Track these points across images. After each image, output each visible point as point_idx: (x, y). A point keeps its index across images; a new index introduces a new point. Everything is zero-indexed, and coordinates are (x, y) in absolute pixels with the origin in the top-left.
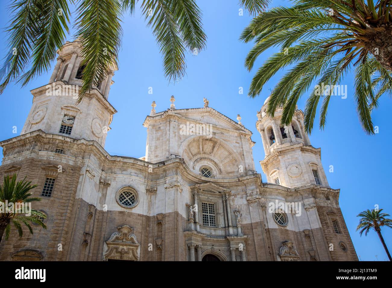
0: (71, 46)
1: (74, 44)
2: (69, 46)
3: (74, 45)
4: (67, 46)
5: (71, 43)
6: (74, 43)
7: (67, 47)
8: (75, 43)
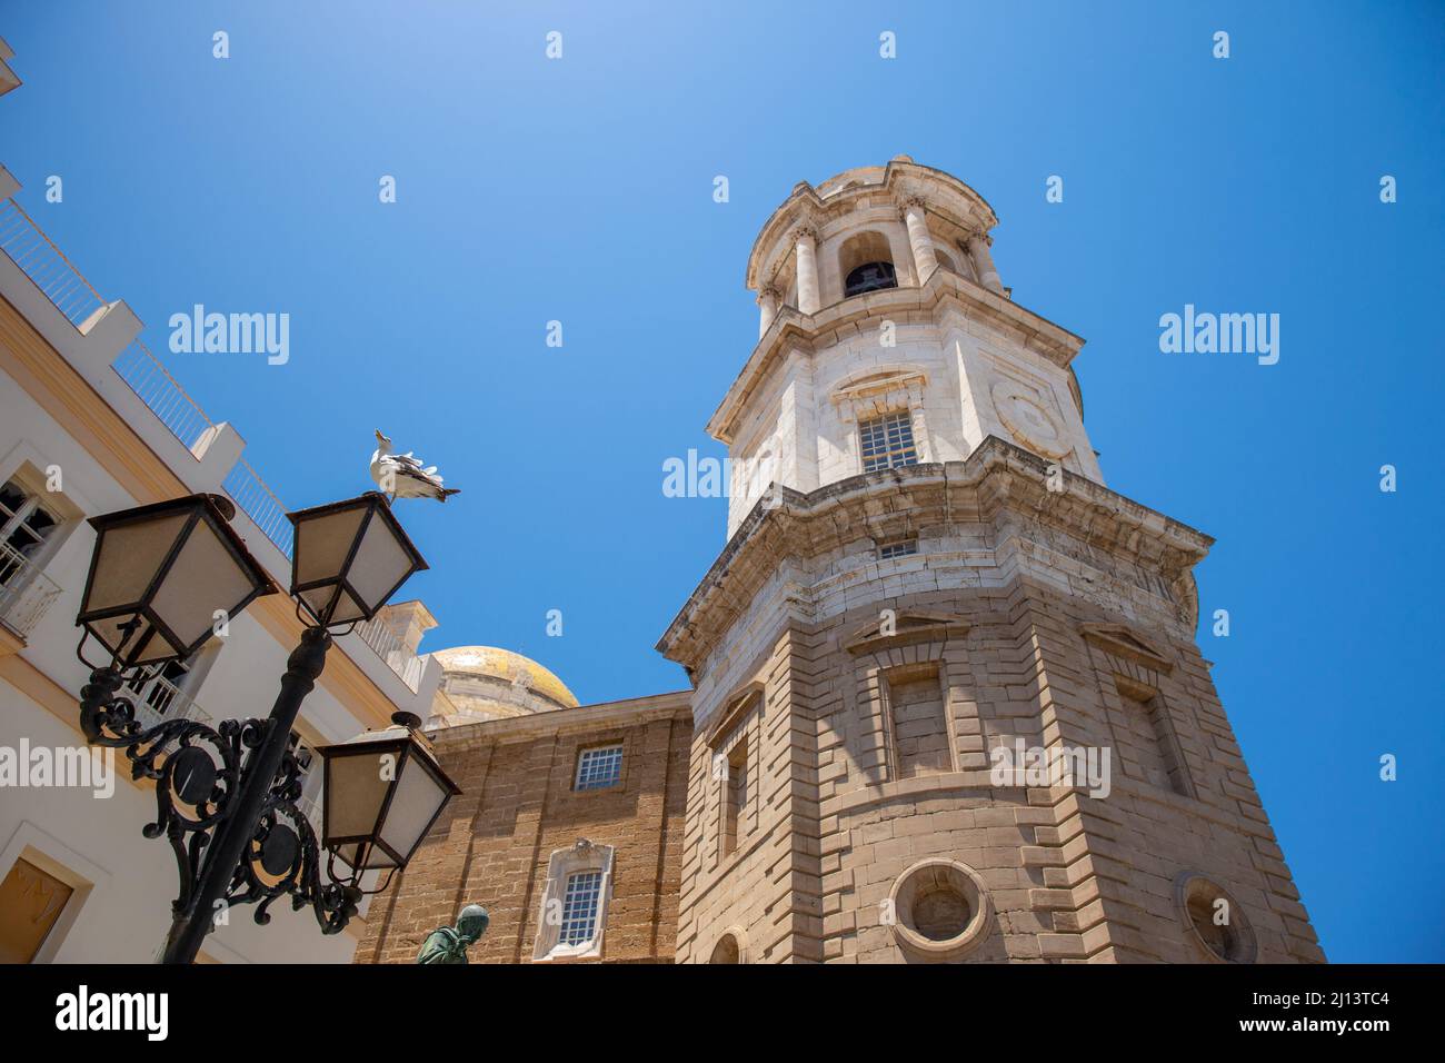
0: (965, 201)
1: (979, 205)
2: (958, 197)
3: (978, 210)
4: (954, 188)
5: (974, 195)
6: (982, 203)
7: (952, 192)
8: (986, 207)
